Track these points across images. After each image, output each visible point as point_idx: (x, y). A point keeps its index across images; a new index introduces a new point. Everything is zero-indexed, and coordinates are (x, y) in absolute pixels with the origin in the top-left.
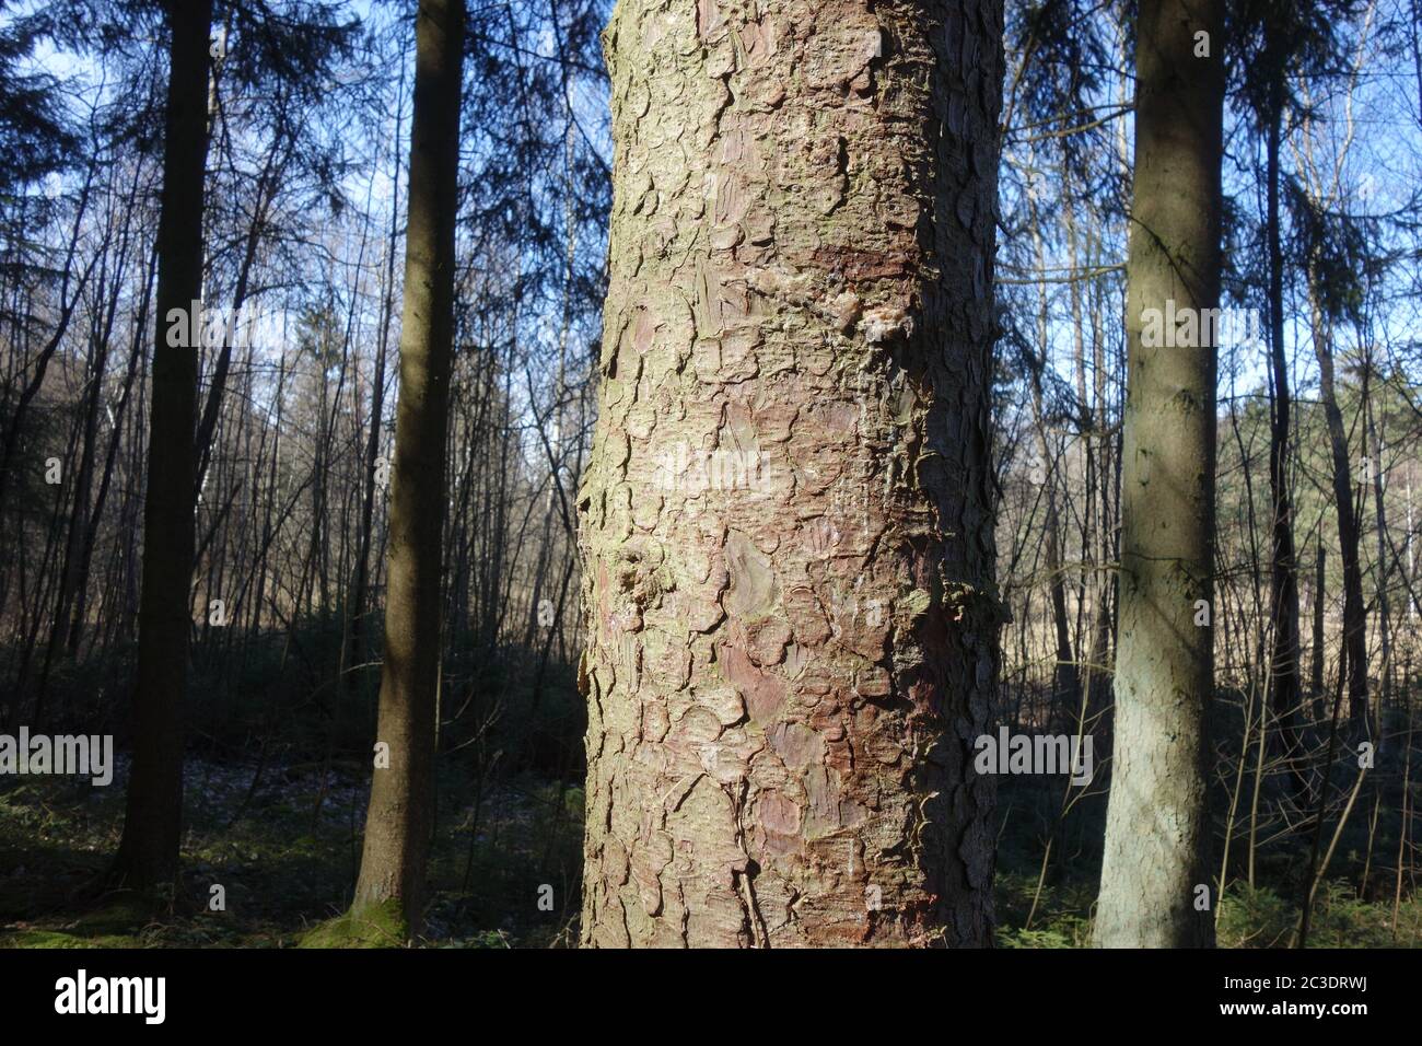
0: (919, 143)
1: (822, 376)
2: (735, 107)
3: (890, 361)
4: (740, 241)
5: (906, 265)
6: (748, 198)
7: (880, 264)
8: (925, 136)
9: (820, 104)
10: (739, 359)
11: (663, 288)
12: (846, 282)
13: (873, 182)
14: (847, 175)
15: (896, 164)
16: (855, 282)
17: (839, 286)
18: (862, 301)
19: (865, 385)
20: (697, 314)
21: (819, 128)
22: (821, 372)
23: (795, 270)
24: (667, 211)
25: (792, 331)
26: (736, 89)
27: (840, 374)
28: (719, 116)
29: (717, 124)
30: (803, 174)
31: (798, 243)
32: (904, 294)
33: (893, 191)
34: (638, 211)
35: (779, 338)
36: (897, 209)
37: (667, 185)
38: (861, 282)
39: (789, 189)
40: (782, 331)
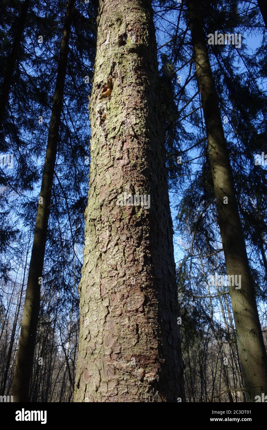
0: (156, 324)
1: (135, 395)
2: (110, 315)
3: (154, 389)
4: (112, 353)
5: (156, 359)
6: (114, 340)
7: (149, 359)
8: (158, 322)
9: (131, 315)
10: (113, 389)
11: (92, 363)
12: (140, 365)
13: (145, 336)
14: (139, 334)
15: (151, 331)
16: (142, 365)
17: (138, 366)
18: (145, 371)
19: (147, 397)
20: (101, 373)
21: (131, 321)
22: (135, 393)
23: (127, 362)
24: (93, 341)
25: (127, 380)
26: (110, 310)
27: (140, 394)
28: (106, 317)
29: (106, 319)
30: (128, 334)
31: (127, 354)
32: (156, 368)
33: (151, 338)
34: (86, 339)
35: (123, 382)
36: (152, 343)
37: (93, 333)
38: (144, 365)
39: (124, 338)
40: (124, 380)
